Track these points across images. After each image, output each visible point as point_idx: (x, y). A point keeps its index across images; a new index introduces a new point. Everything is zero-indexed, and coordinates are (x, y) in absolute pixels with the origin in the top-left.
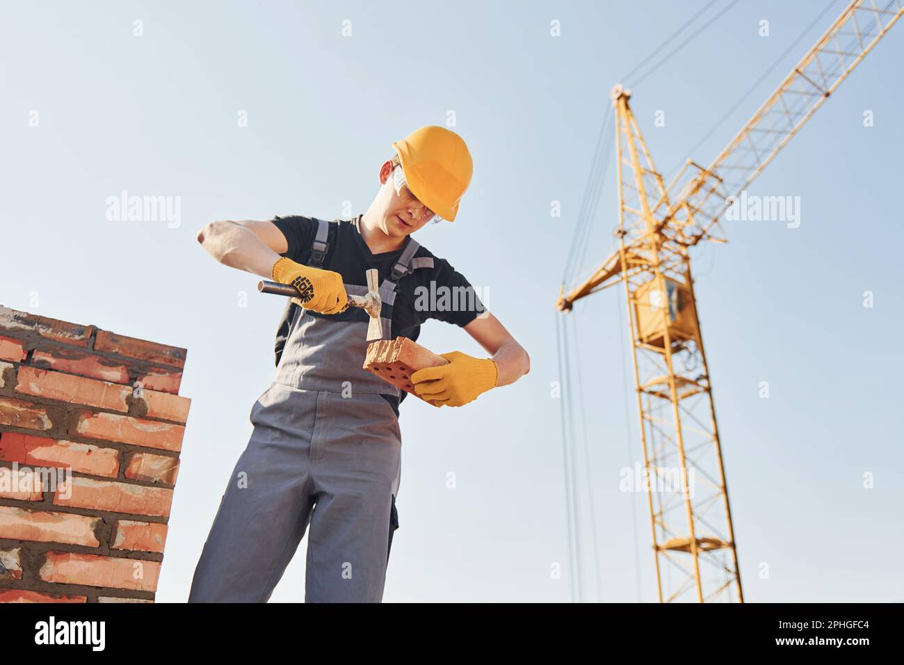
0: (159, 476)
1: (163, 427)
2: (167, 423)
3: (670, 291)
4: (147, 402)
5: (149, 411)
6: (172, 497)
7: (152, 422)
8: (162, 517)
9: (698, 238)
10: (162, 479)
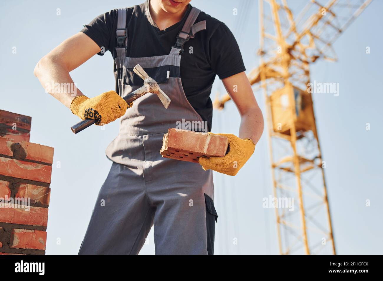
0: (38, 199)
1: (37, 167)
2: (40, 164)
3: (296, 96)
4: (26, 150)
5: (27, 155)
6: (48, 213)
7: (30, 163)
8: (43, 226)
9: (316, 58)
10: (40, 201)
